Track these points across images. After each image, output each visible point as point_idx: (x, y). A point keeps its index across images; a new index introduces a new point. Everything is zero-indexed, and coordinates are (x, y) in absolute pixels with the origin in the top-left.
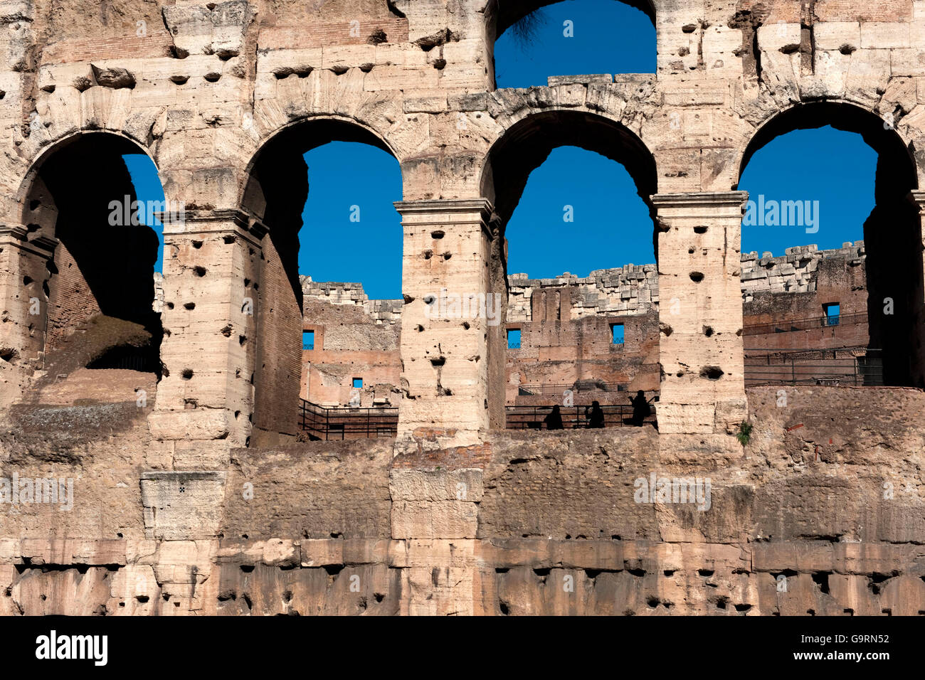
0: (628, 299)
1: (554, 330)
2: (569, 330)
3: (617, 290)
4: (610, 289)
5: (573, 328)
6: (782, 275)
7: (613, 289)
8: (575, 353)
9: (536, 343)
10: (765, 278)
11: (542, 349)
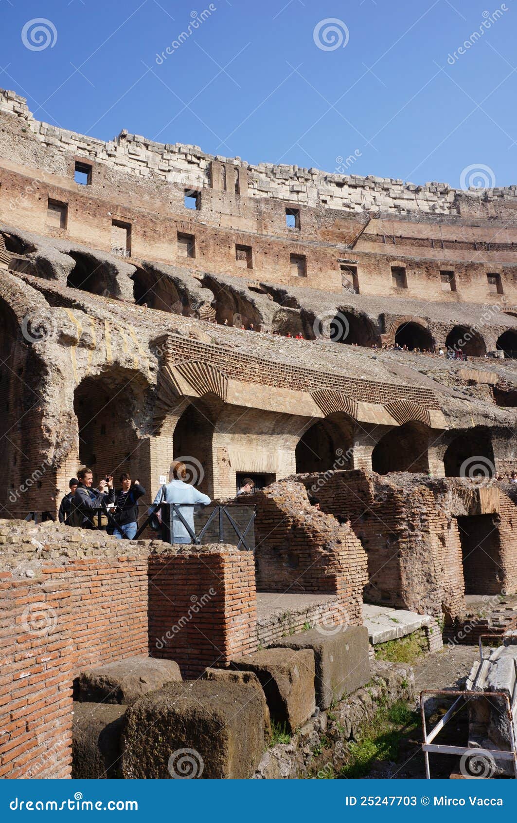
0: (298, 192)
1: (233, 201)
2: (248, 205)
3: (287, 183)
4: (280, 181)
5: (252, 204)
6: (427, 200)
7: (284, 181)
8: (255, 227)
9: (219, 210)
10: (413, 200)
11: (223, 216)
